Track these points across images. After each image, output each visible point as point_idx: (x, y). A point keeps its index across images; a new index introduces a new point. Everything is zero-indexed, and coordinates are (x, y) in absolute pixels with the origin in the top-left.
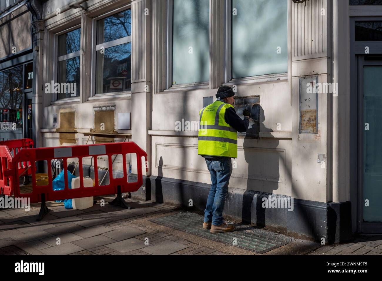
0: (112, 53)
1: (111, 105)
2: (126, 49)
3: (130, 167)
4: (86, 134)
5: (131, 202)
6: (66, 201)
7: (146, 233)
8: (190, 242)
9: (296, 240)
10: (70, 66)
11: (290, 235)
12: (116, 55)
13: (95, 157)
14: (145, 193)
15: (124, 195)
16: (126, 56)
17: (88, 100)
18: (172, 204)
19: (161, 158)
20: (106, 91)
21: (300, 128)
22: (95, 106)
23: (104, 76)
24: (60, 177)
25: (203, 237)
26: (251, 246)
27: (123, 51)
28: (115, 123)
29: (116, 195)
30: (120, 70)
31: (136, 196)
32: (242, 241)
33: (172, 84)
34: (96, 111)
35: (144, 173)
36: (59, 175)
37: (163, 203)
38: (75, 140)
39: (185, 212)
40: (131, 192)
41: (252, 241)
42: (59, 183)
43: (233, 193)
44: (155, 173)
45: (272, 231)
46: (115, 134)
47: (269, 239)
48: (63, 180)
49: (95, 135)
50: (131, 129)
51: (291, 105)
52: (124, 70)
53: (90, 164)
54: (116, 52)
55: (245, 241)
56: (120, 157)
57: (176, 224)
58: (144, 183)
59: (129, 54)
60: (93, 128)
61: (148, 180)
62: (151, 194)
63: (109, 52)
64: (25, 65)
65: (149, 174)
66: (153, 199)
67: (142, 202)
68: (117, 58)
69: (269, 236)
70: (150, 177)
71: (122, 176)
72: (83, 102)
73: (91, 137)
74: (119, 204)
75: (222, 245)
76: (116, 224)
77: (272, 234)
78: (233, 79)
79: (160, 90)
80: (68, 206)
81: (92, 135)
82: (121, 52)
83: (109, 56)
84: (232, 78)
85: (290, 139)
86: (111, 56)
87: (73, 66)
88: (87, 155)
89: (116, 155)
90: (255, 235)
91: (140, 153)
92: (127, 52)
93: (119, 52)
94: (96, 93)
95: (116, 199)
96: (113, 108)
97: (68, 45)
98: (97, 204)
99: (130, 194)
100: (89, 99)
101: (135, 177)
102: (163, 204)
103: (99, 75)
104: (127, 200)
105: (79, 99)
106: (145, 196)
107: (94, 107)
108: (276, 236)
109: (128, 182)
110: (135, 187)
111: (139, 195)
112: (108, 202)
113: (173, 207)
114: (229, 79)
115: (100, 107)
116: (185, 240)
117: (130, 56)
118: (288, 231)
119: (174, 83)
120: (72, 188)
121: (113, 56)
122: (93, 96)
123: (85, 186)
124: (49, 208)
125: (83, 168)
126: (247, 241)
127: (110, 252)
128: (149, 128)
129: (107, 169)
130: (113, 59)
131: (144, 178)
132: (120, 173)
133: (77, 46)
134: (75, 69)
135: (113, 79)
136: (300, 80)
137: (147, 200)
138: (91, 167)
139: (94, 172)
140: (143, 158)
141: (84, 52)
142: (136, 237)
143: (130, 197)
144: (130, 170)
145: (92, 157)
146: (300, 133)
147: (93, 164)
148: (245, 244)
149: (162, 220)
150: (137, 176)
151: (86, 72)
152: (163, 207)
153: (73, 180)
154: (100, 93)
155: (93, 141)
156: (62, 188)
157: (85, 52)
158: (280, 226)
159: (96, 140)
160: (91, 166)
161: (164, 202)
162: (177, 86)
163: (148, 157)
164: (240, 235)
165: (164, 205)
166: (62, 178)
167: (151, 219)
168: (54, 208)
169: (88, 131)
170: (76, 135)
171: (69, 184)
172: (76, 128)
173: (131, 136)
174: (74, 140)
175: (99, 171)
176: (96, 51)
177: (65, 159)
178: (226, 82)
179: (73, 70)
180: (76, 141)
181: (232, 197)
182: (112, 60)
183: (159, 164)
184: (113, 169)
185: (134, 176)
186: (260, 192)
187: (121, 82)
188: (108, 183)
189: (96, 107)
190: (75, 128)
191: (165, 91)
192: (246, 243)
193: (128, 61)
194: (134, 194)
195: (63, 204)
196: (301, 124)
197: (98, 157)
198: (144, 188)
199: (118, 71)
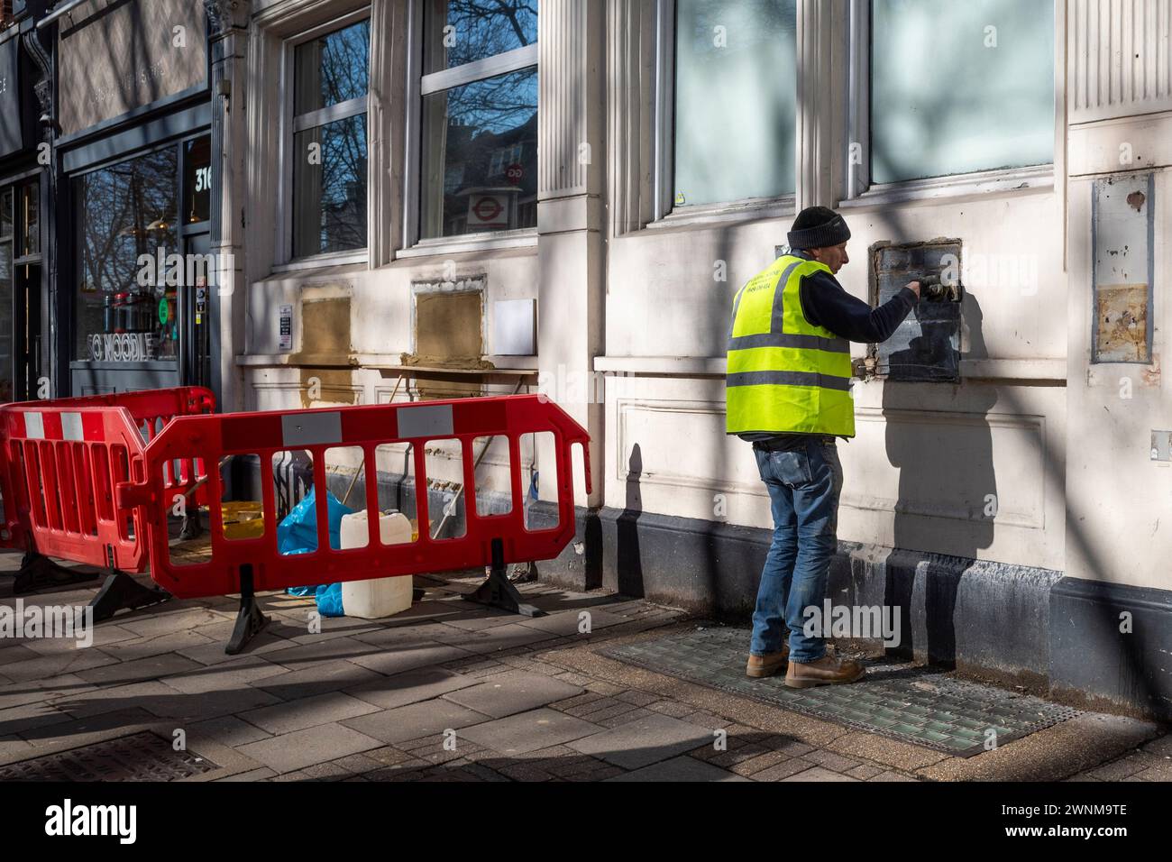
0: (475, 109)
1: (469, 273)
2: (520, 98)
3: (535, 479)
4: (387, 373)
5: (538, 596)
6: (324, 591)
7: (586, 691)
8: (730, 720)
9: (1078, 713)
10: (337, 151)
11: (1058, 698)
12: (488, 115)
13: (418, 445)
14: (584, 562)
15: (512, 571)
16: (518, 120)
17: (395, 259)
18: (671, 602)
19: (637, 449)
20: (455, 230)
21: (1093, 348)
22: (419, 279)
23: (445, 186)
24: (302, 510)
25: (773, 706)
26: (932, 733)
27: (507, 103)
28: (484, 335)
29: (488, 571)
30: (500, 167)
31: (554, 575)
32: (903, 718)
33: (673, 205)
34: (420, 296)
35: (581, 498)
36: (300, 507)
37: (642, 596)
38: (352, 392)
39: (713, 626)
40: (537, 563)
41: (935, 716)
42: (299, 531)
43: (872, 562)
44: (615, 497)
45: (1000, 685)
46: (485, 371)
47: (989, 712)
48: (314, 521)
49: (419, 375)
50: (535, 354)
51: (1065, 269)
52: (511, 163)
53: (403, 472)
54: (486, 104)
55: (912, 716)
56: (502, 444)
57: (687, 665)
58: (580, 531)
59: (531, 114)
60: (411, 353)
61: (594, 523)
62: (604, 568)
63: (463, 108)
64: (186, 144)
65: (595, 503)
66: (610, 584)
67: (573, 596)
68: (489, 128)
69: (992, 703)
70: (601, 513)
71: (507, 509)
72: (377, 266)
73: (404, 380)
74: (498, 599)
75: (838, 731)
76: (488, 663)
77: (1000, 695)
78: (872, 188)
79: (632, 223)
80: (331, 605)
81: (408, 374)
82: (501, 106)
83: (462, 121)
84: (871, 182)
85: (1062, 383)
86: (469, 119)
87: (346, 154)
88: (393, 437)
89: (487, 437)
90: (943, 697)
91: (567, 432)
92: (522, 107)
93: (496, 105)
94: (419, 234)
95: (487, 583)
96: (478, 285)
97: (329, 82)
98: (423, 599)
99: (534, 569)
100: (399, 254)
101: (551, 515)
102: (641, 601)
103: (430, 178)
104: (522, 588)
105: (365, 256)
106: (583, 573)
107: (414, 283)
108: (1017, 700)
109: (527, 528)
110: (551, 544)
111: (565, 569)
112: (462, 595)
113: (675, 610)
114: (862, 188)
115: (434, 282)
116: (715, 714)
117: (534, 120)
118: (1053, 687)
119: (678, 201)
120: (342, 548)
121: (477, 119)
122: (410, 246)
123: (387, 539)
124: (266, 613)
125: (378, 482)
126: (917, 717)
127: (468, 754)
128: (598, 350)
129: (456, 487)
130: (475, 128)
131: (578, 514)
132: (500, 500)
133: (357, 86)
134: (353, 163)
135: (477, 194)
136: (1094, 187)
137: (588, 588)
138: (405, 481)
139: (414, 496)
140: (577, 450)
141: (380, 99)
142: (554, 705)
143: (533, 577)
144: (534, 489)
145: (407, 444)
146: (1094, 361)
147: (412, 472)
148: (912, 727)
149: (640, 651)
150: (556, 509)
151: (386, 166)
152: (642, 609)
153: (347, 520)
154: (435, 236)
155: (411, 395)
156: (310, 548)
157: (383, 100)
158: (1026, 668)
159: (420, 392)
160: (405, 476)
161: (647, 593)
162: (688, 209)
163: (592, 446)
164: (895, 697)
165: (644, 605)
166: (308, 514)
167: (602, 646)
168: (285, 612)
169: (395, 363)
170: (355, 373)
171: (331, 535)
172: (355, 352)
173: (537, 375)
174: (346, 391)
175: (432, 495)
176: (422, 97)
177: (319, 451)
178: (850, 195)
179: (346, 167)
180: (356, 396)
181: (868, 574)
182: (474, 133)
183: (628, 469)
184: (477, 485)
185: (545, 508)
186: (960, 558)
187: (504, 203)
188: (462, 533)
189: (421, 282)
190: (351, 353)
191: (648, 225)
192: (915, 723)
193: (527, 135)
194: (546, 568)
195: (313, 601)
196: (1096, 331)
197: (429, 445)
198: (580, 549)
199: (491, 170)
